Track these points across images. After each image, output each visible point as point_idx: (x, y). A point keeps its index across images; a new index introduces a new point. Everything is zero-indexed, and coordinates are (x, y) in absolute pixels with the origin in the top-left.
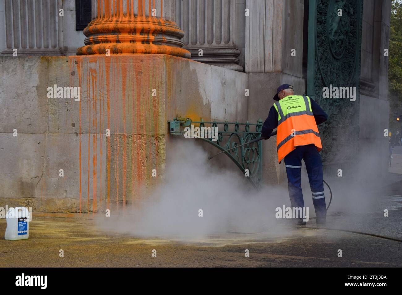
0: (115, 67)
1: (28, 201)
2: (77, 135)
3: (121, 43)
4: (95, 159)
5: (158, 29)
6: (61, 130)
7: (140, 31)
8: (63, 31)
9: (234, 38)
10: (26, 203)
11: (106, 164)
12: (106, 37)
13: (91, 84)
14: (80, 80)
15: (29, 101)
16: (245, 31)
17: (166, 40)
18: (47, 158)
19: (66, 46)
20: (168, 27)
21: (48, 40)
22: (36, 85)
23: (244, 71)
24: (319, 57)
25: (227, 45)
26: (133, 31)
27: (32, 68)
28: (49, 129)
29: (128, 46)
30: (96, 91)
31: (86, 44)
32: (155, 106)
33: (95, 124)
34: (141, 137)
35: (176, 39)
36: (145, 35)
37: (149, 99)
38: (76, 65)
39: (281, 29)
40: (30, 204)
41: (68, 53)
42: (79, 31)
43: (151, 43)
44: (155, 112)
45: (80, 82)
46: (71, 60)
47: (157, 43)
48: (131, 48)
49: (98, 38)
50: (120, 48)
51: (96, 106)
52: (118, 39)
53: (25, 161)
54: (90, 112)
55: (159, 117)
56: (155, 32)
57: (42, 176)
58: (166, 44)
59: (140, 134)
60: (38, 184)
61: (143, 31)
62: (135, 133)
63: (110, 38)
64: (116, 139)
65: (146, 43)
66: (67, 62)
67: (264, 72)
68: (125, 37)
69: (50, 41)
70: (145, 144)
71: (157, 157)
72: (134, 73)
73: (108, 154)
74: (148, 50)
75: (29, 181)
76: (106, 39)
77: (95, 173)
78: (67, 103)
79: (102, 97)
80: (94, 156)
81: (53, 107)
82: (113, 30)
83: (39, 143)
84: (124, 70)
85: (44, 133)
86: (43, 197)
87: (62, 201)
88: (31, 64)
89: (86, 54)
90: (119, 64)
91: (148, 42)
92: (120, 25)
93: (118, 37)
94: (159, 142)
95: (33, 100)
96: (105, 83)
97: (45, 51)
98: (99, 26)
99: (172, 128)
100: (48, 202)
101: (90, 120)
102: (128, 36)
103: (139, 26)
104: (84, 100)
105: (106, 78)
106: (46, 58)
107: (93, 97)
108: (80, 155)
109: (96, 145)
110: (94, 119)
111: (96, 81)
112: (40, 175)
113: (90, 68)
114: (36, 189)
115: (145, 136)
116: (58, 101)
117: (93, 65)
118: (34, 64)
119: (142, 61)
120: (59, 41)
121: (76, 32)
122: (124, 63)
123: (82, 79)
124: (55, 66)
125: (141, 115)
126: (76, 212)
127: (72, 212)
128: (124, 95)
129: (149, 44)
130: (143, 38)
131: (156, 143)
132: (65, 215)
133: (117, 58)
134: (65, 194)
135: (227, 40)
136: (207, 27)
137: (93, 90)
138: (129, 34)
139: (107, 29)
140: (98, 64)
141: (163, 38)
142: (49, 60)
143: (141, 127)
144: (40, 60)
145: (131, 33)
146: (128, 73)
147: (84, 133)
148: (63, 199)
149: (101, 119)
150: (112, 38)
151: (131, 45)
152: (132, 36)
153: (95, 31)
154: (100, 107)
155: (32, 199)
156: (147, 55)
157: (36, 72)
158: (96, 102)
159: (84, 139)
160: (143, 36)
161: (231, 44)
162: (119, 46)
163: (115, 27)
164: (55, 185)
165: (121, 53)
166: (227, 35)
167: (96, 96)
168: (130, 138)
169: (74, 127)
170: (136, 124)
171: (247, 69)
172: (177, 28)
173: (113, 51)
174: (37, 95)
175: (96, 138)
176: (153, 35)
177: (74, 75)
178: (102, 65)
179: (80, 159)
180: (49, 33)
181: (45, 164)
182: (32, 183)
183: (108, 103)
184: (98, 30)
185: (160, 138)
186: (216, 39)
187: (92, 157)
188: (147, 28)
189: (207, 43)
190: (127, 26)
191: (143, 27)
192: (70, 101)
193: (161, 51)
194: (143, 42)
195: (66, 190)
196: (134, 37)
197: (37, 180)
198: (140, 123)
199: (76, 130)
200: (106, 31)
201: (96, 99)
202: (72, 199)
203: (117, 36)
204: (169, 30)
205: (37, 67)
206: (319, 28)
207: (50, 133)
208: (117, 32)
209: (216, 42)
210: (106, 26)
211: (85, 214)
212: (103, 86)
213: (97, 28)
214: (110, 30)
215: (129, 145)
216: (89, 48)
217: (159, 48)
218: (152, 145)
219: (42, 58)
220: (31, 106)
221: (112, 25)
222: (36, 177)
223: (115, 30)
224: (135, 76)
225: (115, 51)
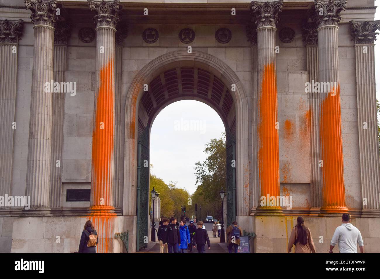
3: (101, 213)
8: (61, 202)
9: (120, 205)
16: (123, 203)
17: (112, 212)
19: (62, 206)
23: (122, 215)
41: (63, 209)
48: (104, 215)
59: (107, 238)
67: (129, 215)
71: (112, 244)
74: (109, 215)
76: (97, 212)
90: (101, 219)
99: (116, 236)
121: (66, 202)
125: (108, 232)
135: (117, 206)
138: (104, 211)
146: (104, 221)
170: (106, 235)
171: (123, 215)
176: (109, 211)
185: (113, 239)
191: (107, 209)
194: (107, 213)
206: (140, 200)
208: (100, 210)
218: (110, 241)
221: (99, 208)
225: (100, 216)
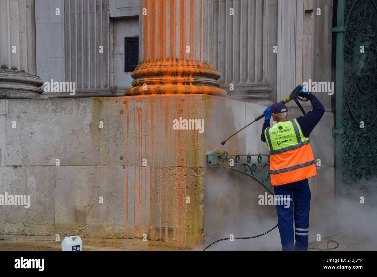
0: (159, 106)
1: (80, 227)
2: (124, 168)
3: (164, 84)
4: (140, 189)
5: (197, 71)
6: (110, 163)
7: (181, 74)
8: (113, 73)
9: (267, 76)
10: (79, 230)
11: (150, 194)
12: (151, 80)
13: (137, 121)
14: (127, 118)
15: (83, 137)
16: (276, 70)
17: (204, 81)
18: (98, 188)
19: (115, 85)
20: (206, 70)
21: (100, 80)
22: (89, 123)
24: (347, 92)
25: (260, 83)
26: (176, 74)
27: (86, 108)
28: (100, 162)
29: (170, 87)
30: (141, 127)
31: (134, 86)
32: (194, 141)
33: (141, 158)
34: (181, 169)
35: (213, 80)
36: (186, 77)
37: (189, 134)
38: (124, 105)
39: (311, 68)
40: (83, 230)
41: (117, 92)
42: (127, 72)
43: (191, 84)
44: (194, 146)
45: (127, 120)
46: (120, 100)
47: (196, 84)
48: (173, 89)
49: (144, 80)
50: (163, 89)
51: (141, 141)
52: (162, 81)
53: (79, 191)
54: (136, 146)
55: (198, 151)
56: (195, 74)
57: (93, 205)
58: (204, 84)
59: (180, 167)
60: (90, 212)
61: (184, 74)
62: (176, 166)
63: (155, 80)
64: (159, 171)
65: (186, 84)
66: (117, 102)
67: (295, 107)
68: (168, 79)
69: (102, 81)
70: (186, 176)
71: (196, 188)
72: (176, 111)
73: (152, 184)
74: (188, 91)
75: (82, 209)
76: (151, 81)
77: (140, 202)
78: (116, 138)
79: (147, 133)
80: (139, 187)
81: (103, 142)
82: (157, 73)
83: (91, 175)
84: (167, 108)
85: (96, 165)
86: (94, 224)
87: (111, 228)
88: (85, 105)
89: (133, 95)
90: (162, 103)
91: (188, 83)
92: (163, 69)
93: (162, 79)
94: (198, 173)
95: (87, 137)
96: (150, 121)
97: (97, 90)
98: (145, 70)
99: (210, 161)
100: (99, 228)
101: (136, 154)
102: (170, 78)
103: (180, 69)
104: (130, 136)
105: (150, 116)
106: (98, 99)
107: (139, 133)
108: (127, 185)
109: (141, 177)
110: (139, 153)
111: (141, 119)
112: (91, 204)
113: (136, 107)
114: (87, 217)
115: (186, 169)
116: (108, 137)
117: (139, 105)
118: (87, 104)
119: (183, 100)
120: (110, 81)
121: (124, 73)
122: (167, 103)
123: (130, 117)
124: (106, 106)
125: (182, 149)
126: (123, 238)
127: (120, 238)
128: (166, 131)
129: (190, 85)
130: (184, 80)
131: (195, 175)
132: (114, 241)
133: (161, 98)
134: (113, 221)
135: (260, 78)
136: (242, 67)
137: (139, 126)
138: (171, 77)
139: (152, 72)
140: (143, 104)
141: (202, 79)
142: (101, 101)
143: (182, 160)
144: (93, 101)
145: (173, 75)
146: (170, 111)
147: (131, 165)
148: (112, 225)
149: (145, 152)
150: (156, 80)
151: (173, 87)
152: (174, 78)
153: (141, 74)
154: (145, 141)
155: (84, 226)
156: (188, 95)
157: (89, 111)
158: (141, 137)
159: (131, 171)
160: (184, 78)
161: (263, 81)
162: (162, 87)
163: (159, 71)
164: (105, 213)
165: (164, 93)
166: (260, 74)
167: (141, 132)
168: (171, 170)
169: (121, 160)
170: (177, 157)
172: (214, 70)
173: (157, 92)
174: (90, 132)
175: (141, 171)
176: (193, 77)
177: (123, 114)
178: (147, 105)
179: (127, 189)
180: (102, 75)
181: (96, 193)
182: (84, 212)
183: (152, 138)
184: (144, 73)
185: (199, 170)
186: (250, 77)
187: (137, 187)
188: (188, 71)
189: (241, 81)
190: (170, 69)
191: (184, 70)
192: (119, 137)
193: (200, 91)
194: (184, 83)
195: (115, 217)
196: (176, 79)
197: (89, 208)
198: (181, 156)
199: (123, 163)
200: (151, 74)
201: (141, 135)
202: (120, 226)
203: (160, 78)
204: (207, 72)
205: (91, 107)
206: (346, 66)
207: (101, 165)
208: (160, 75)
209: (250, 80)
210: (151, 70)
211: (131, 240)
212: (148, 123)
213: (143, 72)
214: (155, 73)
215: (171, 177)
216: (136, 89)
217: (198, 89)
218: (191, 176)
219: (95, 99)
220: (84, 142)
221: (156, 69)
222: (88, 206)
223: (159, 73)
224: (176, 114)
225: (159, 92)
